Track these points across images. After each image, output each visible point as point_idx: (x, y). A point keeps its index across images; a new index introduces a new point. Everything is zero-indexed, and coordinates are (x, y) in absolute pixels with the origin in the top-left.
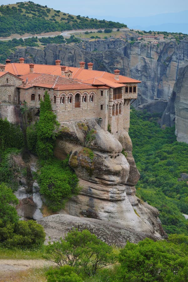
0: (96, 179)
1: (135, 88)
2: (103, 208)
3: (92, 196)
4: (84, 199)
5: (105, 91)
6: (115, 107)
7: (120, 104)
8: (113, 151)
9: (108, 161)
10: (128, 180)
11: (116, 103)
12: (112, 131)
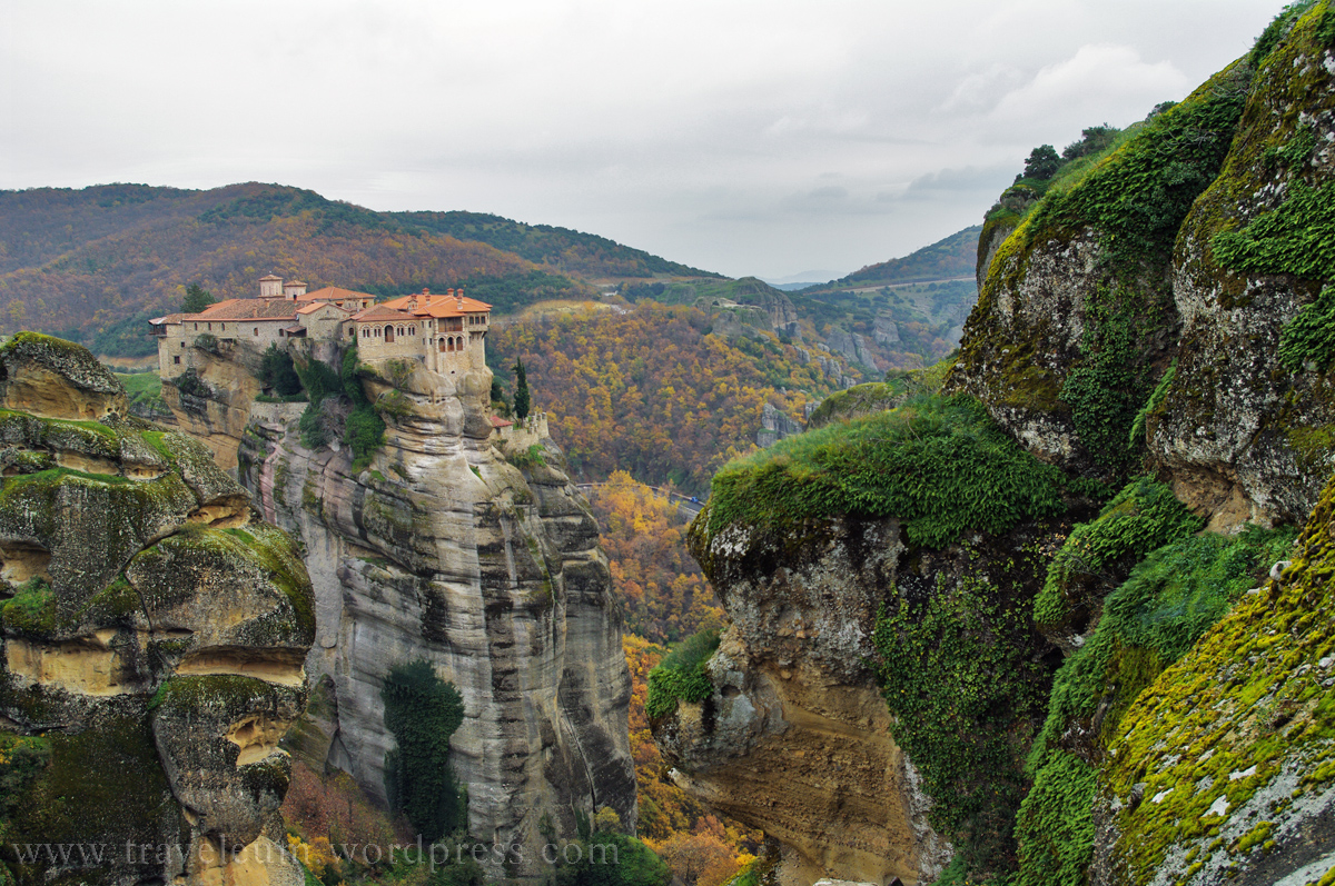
0: (404, 427)
2: (415, 462)
3: (400, 448)
4: (392, 451)
5: (427, 322)
6: (446, 342)
7: (459, 339)
8: (432, 393)
9: (421, 406)
10: (465, 432)
11: (446, 336)
12: (440, 370)
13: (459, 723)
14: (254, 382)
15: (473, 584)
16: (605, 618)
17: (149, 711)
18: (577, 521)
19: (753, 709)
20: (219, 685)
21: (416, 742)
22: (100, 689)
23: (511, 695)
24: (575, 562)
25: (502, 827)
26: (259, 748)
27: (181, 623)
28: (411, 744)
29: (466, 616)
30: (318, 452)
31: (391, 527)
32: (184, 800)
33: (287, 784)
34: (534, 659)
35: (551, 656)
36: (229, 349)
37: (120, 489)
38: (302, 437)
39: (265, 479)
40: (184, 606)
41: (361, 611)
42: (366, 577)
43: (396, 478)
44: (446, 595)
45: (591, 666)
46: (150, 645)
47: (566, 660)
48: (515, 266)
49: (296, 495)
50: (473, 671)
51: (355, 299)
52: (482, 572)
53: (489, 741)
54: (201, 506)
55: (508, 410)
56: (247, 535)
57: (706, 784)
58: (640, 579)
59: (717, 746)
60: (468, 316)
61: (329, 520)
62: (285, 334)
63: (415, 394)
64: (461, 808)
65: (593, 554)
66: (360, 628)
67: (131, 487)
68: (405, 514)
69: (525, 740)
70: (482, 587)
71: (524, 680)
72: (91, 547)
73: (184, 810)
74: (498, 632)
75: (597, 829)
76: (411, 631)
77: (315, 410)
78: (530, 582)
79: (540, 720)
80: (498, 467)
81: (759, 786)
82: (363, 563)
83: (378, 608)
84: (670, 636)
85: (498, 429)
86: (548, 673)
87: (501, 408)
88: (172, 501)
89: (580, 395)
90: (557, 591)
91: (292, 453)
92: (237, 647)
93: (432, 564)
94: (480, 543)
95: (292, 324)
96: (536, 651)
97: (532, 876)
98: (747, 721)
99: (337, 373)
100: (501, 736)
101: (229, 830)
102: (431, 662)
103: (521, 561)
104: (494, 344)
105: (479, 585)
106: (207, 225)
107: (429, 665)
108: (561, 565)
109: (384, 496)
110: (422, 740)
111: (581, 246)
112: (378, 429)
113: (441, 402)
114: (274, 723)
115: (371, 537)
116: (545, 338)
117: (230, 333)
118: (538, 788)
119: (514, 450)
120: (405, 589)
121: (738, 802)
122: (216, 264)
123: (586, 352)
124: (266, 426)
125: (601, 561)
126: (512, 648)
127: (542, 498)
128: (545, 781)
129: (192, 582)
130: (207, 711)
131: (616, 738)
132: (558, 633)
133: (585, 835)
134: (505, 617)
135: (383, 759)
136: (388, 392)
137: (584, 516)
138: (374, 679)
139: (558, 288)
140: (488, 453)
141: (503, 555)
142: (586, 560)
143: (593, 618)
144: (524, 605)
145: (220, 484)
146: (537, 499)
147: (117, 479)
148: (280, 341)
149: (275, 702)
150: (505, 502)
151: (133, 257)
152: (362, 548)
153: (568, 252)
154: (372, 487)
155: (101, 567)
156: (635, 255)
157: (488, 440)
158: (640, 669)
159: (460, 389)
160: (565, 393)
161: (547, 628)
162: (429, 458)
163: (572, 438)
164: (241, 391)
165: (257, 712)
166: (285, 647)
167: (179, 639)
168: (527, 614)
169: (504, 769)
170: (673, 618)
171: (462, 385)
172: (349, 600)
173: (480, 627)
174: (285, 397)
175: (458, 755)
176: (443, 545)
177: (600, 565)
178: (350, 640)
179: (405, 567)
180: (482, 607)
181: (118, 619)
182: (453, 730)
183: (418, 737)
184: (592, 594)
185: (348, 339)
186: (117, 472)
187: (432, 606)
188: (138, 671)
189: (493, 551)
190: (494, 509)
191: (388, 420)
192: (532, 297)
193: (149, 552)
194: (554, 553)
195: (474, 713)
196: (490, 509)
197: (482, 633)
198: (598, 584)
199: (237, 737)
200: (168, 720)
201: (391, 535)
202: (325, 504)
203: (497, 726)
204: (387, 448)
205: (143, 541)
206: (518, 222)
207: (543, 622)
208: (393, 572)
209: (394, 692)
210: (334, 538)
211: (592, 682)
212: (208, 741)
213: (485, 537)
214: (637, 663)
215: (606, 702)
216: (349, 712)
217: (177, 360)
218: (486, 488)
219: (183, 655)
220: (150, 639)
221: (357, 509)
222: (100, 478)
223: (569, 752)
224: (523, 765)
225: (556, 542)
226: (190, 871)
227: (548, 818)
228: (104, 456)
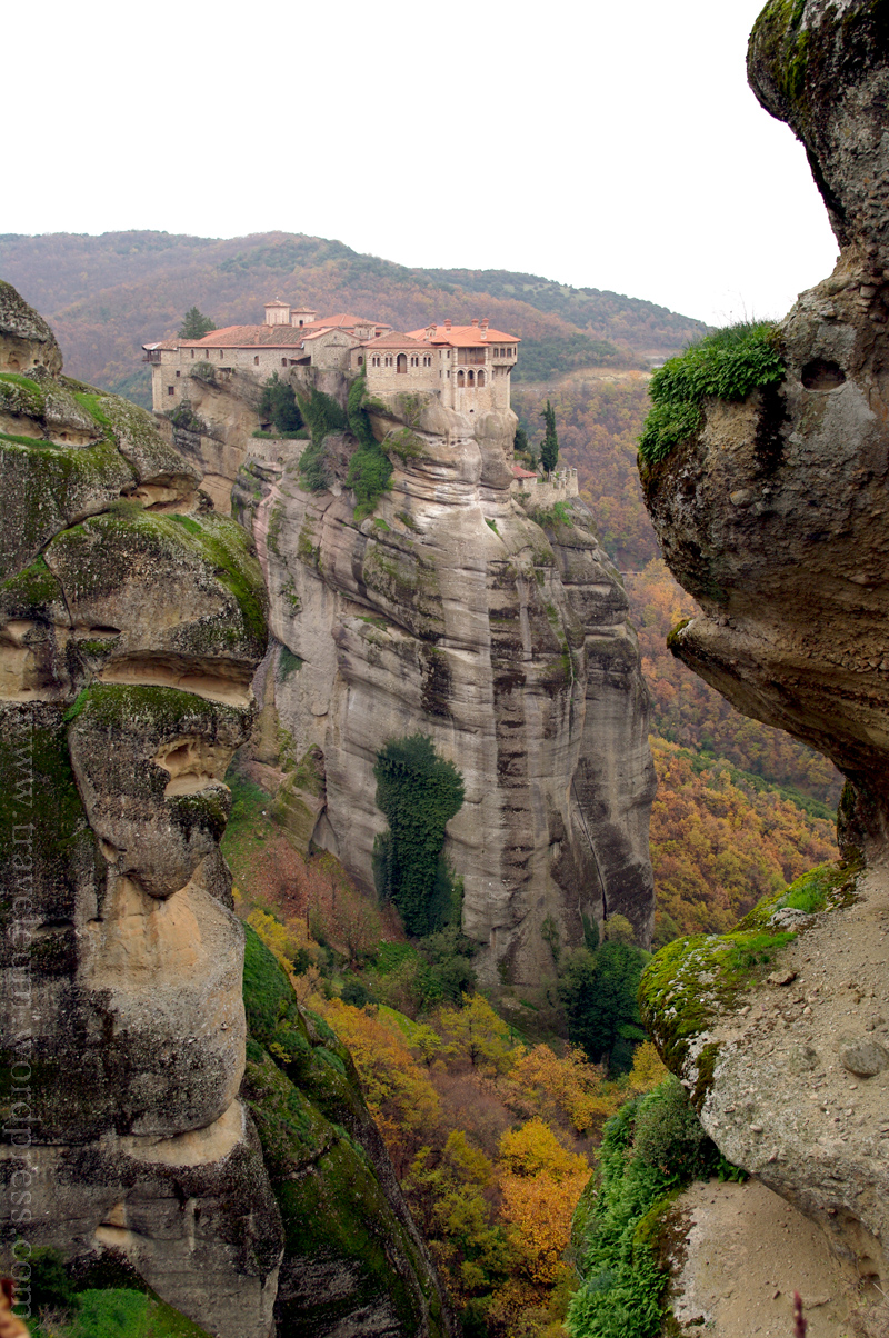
0: (413, 470)
1: (510, 350)
2: (423, 511)
3: (408, 494)
4: (399, 497)
5: (445, 351)
6: (466, 375)
7: (481, 372)
8: (447, 433)
9: (433, 446)
10: (482, 480)
11: (466, 369)
12: (457, 407)
13: (457, 808)
14: (252, 417)
15: (482, 652)
16: (630, 704)
17: (67, 723)
18: (604, 590)
19: (871, 415)
20: (148, 697)
21: (410, 826)
22: (10, 693)
23: (518, 781)
24: (599, 638)
25: (499, 927)
26: (195, 779)
27: (107, 621)
28: (403, 828)
29: (472, 688)
30: (318, 496)
31: (394, 582)
32: (101, 831)
33: (224, 823)
34: (546, 742)
35: (566, 741)
36: (228, 380)
37: (42, 454)
38: (302, 479)
39: (258, 524)
40: (111, 599)
41: (356, 676)
42: (363, 638)
43: (402, 529)
44: (450, 663)
45: (611, 756)
46: (70, 644)
47: (583, 748)
48: (555, 329)
49: (292, 544)
50: (477, 750)
51: (366, 326)
52: (493, 640)
53: (490, 830)
54: (139, 484)
55: (533, 462)
56: (193, 524)
57: (753, 625)
58: (674, 680)
59: (784, 505)
60: (492, 347)
61: (326, 572)
62: (288, 363)
63: (427, 433)
64: (455, 902)
65: (621, 630)
66: (355, 695)
67: (56, 453)
68: (409, 569)
69: (530, 832)
70: (492, 657)
71: (533, 765)
72: (6, 522)
73: (101, 843)
74: (507, 709)
75: (606, 938)
76: (410, 701)
77: (316, 449)
78: (547, 655)
79: (549, 812)
80: (518, 523)
81: (863, 623)
82: (361, 623)
83: (375, 674)
84: (704, 744)
85: (520, 480)
86: (561, 760)
87: (525, 460)
88: (102, 472)
89: (619, 473)
90: (576, 668)
91: (289, 496)
92: (172, 654)
93: (437, 627)
94: (492, 607)
95: (296, 352)
96: (549, 733)
97: (530, 985)
98: (856, 442)
99: (342, 407)
100: (504, 826)
101: (153, 872)
102: (430, 737)
103: (537, 630)
104: (528, 413)
105: (488, 654)
106: (226, 275)
107: (428, 741)
108: (583, 639)
109: (387, 547)
110: (415, 824)
111: (630, 312)
112: (384, 472)
113: (456, 444)
114: (212, 749)
115: (371, 594)
116: (584, 410)
117: (229, 362)
118: (543, 887)
119: (537, 506)
120: (406, 654)
121: (818, 662)
122: (233, 316)
123: (629, 427)
124: (262, 465)
125: (629, 639)
126: (521, 728)
127: (566, 562)
128: (551, 880)
129: (122, 570)
130: (132, 726)
131: (635, 840)
132: (575, 715)
133: (592, 943)
134: (516, 692)
135: (373, 842)
136: (397, 429)
137: (613, 585)
138: (367, 753)
139: (602, 354)
140: (507, 506)
141: (518, 622)
142: (613, 636)
143: (616, 703)
144: (538, 680)
145: (163, 458)
146: (560, 561)
147: (40, 442)
148: (283, 372)
149: (214, 723)
150: (523, 562)
151: (147, 307)
152: (361, 605)
153: (616, 319)
154: (374, 537)
155: (16, 546)
156: (690, 325)
157: (507, 491)
158: (668, 775)
159: (478, 431)
160: (602, 471)
161: (563, 709)
162: (440, 507)
163: (608, 521)
164: (238, 428)
165: (193, 734)
166: (229, 659)
167: (104, 639)
168: (541, 691)
169: (506, 863)
170: (708, 724)
171: (481, 427)
172: (343, 663)
173: (487, 702)
174: (285, 433)
175: (455, 843)
176: (451, 606)
177: (628, 642)
178: (342, 708)
179: (407, 629)
180: (491, 679)
181: (33, 609)
182: (451, 815)
183: (411, 821)
184: (617, 676)
185: (357, 369)
186: (42, 436)
187: (435, 675)
188: (55, 674)
189: (507, 617)
190: (510, 570)
191: (397, 462)
192: (573, 363)
193: (72, 532)
194: (576, 625)
195: (476, 799)
196: (505, 569)
197: (489, 708)
198: (624, 664)
199: (167, 762)
200: (86, 733)
201: (393, 592)
202: (322, 554)
203: (499, 814)
204: (393, 493)
205: (66, 518)
206: (562, 283)
207: (559, 701)
208: (394, 634)
209: (388, 768)
210: (330, 594)
211: (611, 776)
212: (132, 763)
213: (499, 600)
214: (665, 767)
215: (626, 799)
216: (338, 787)
217: (171, 390)
218: (501, 545)
219: (108, 658)
220: (69, 637)
221: (357, 561)
222: (21, 441)
223: (580, 851)
224: (527, 861)
225: (579, 614)
226: (105, 916)
227: (551, 922)
228: (26, 414)
